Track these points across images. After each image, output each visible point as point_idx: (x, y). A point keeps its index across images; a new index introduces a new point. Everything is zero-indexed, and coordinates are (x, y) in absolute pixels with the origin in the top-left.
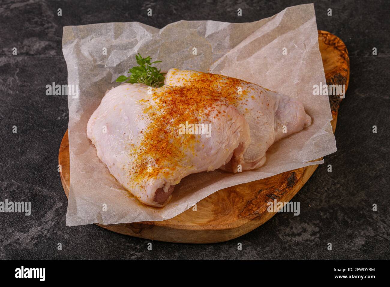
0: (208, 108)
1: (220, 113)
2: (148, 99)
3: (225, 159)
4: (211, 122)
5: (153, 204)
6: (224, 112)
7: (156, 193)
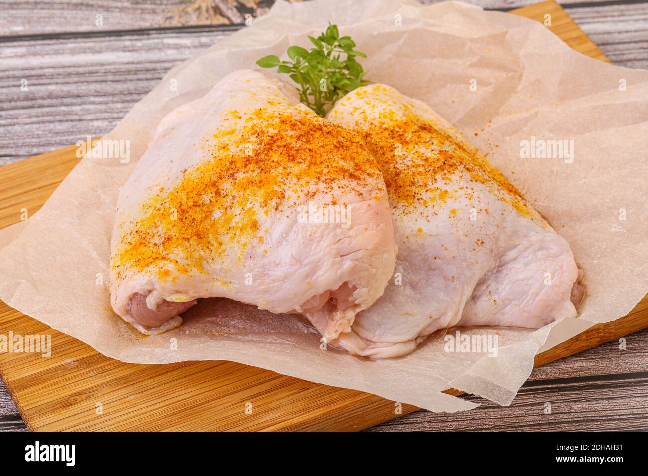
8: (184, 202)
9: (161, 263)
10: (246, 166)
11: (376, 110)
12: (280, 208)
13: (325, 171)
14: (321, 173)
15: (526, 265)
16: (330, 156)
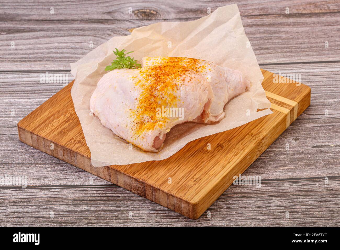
0: (182, 76)
1: (192, 78)
2: (137, 76)
3: (200, 111)
4: (186, 85)
5: (152, 150)
6: (195, 77)
7: (154, 141)
8: (145, 105)
9: (157, 124)
10: (158, 85)
11: (159, 60)
12: (178, 88)
13: (180, 73)
14: (179, 74)
15: (231, 76)
16: (175, 70)
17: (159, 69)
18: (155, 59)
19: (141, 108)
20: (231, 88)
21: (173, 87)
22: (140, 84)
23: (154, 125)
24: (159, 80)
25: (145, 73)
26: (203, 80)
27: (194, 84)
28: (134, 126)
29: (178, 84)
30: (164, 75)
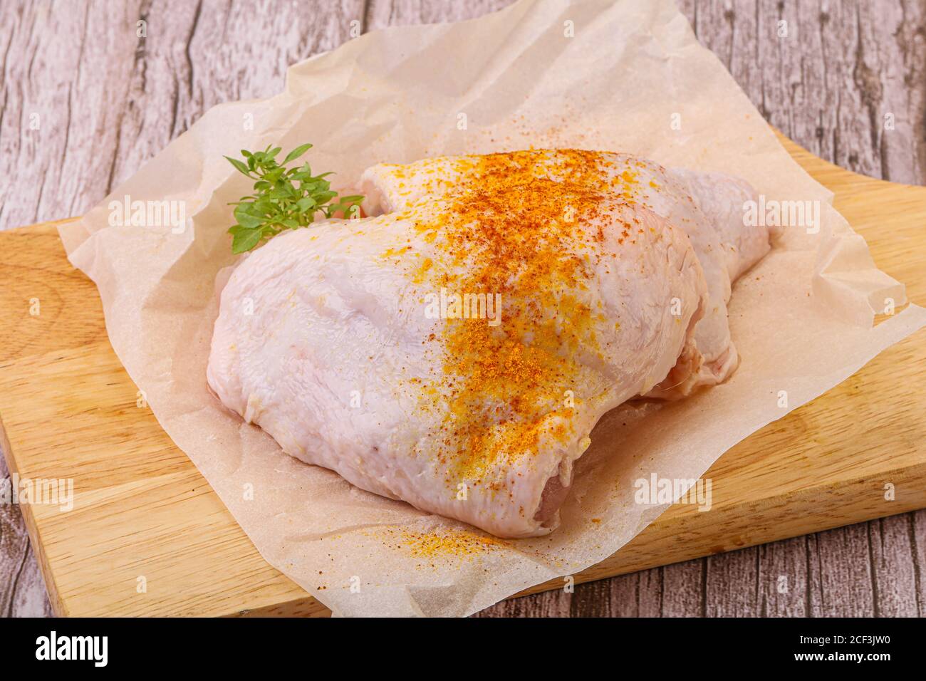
17: (484, 204)
18: (430, 167)
19: (462, 370)
20: (728, 245)
21: (567, 270)
22: (431, 272)
23: (533, 432)
24: (504, 248)
25: (438, 227)
26: (665, 229)
27: (642, 248)
28: (448, 443)
29: (586, 257)
30: (519, 227)
